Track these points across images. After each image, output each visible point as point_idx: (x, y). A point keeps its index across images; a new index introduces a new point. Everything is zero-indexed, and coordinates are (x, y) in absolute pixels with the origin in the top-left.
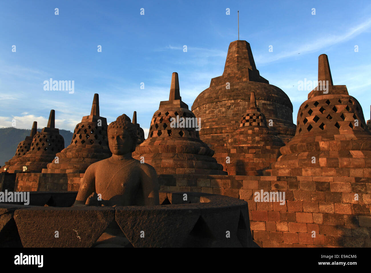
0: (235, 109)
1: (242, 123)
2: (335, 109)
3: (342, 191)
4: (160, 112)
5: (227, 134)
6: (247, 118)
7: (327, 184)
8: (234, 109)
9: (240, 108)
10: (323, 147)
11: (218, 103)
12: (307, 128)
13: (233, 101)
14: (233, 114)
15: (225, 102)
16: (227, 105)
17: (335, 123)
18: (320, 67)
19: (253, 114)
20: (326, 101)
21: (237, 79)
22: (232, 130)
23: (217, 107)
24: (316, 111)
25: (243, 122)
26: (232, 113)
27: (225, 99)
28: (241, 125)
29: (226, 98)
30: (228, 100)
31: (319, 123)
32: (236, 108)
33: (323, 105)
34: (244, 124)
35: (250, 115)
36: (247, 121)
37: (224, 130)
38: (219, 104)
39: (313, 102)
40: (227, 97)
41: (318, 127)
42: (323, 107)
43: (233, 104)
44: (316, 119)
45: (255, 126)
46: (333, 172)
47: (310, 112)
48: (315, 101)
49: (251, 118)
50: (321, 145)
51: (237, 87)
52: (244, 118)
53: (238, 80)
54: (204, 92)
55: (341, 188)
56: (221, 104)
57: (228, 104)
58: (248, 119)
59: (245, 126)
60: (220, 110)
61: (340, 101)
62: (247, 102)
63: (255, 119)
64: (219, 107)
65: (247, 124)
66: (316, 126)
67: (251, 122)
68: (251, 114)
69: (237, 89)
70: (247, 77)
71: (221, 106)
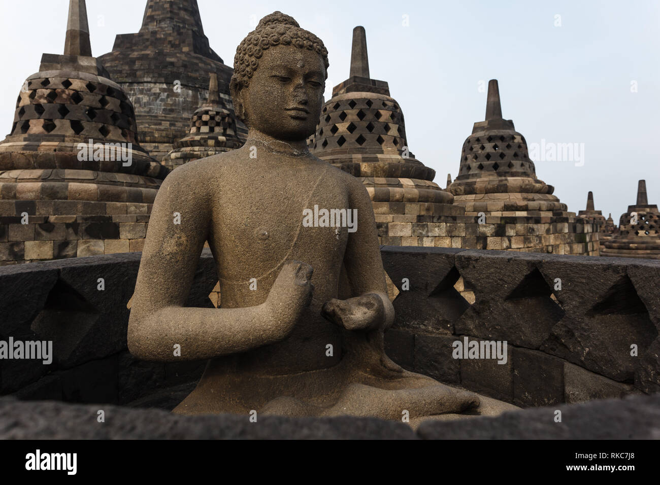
0: (169, 100)
1: (194, 125)
2: (378, 115)
3: (401, 234)
4: (47, 79)
5: (154, 144)
6: (205, 118)
7: (385, 225)
8: (167, 101)
9: (177, 99)
10: (366, 172)
11: (135, 84)
12: (337, 141)
13: (165, 86)
14: (164, 110)
15: (149, 85)
16: (153, 91)
17: (377, 137)
18: (355, 46)
19: (215, 113)
20: (367, 101)
21: (169, 46)
22: (164, 137)
23: (132, 92)
24: (352, 115)
25: (197, 124)
26: (163, 107)
27: (149, 79)
28: (194, 130)
29: (152, 78)
30: (155, 83)
31: (356, 135)
32: (171, 100)
33: (363, 107)
34: (199, 129)
35: (210, 113)
36: (205, 123)
37: (149, 138)
38: (136, 87)
39: (349, 100)
40: (154, 77)
41: (354, 140)
42: (363, 110)
43: (164, 90)
44: (352, 128)
45: (219, 134)
46: (385, 208)
47: (343, 116)
48: (350, 100)
49: (212, 118)
50: (363, 168)
51: (172, 60)
52: (200, 118)
53: (172, 47)
54: (102, 59)
55: (401, 231)
56: (141, 87)
57: (156, 90)
58: (207, 120)
59: (201, 132)
60: (139, 98)
61: (384, 105)
62: (190, 92)
63: (219, 121)
64: (137, 93)
65: (205, 129)
66: (351, 138)
67: (213, 125)
68: (212, 111)
69: (172, 64)
70: (189, 45)
71: (141, 92)
